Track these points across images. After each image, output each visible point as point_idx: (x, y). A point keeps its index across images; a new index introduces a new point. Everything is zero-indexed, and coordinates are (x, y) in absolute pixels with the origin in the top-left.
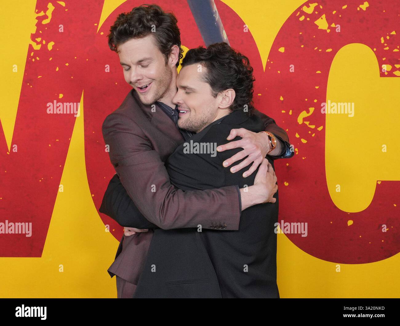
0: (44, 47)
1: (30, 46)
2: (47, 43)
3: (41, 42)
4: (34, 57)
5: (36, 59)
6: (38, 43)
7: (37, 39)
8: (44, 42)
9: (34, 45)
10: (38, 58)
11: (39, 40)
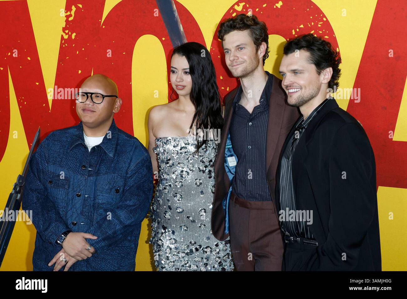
0: (70, 37)
1: (62, 36)
2: (72, 33)
3: (68, 33)
4: (64, 44)
5: (65, 45)
6: (66, 34)
7: (65, 31)
8: (70, 33)
9: (64, 35)
10: (66, 45)
11: (67, 31)
